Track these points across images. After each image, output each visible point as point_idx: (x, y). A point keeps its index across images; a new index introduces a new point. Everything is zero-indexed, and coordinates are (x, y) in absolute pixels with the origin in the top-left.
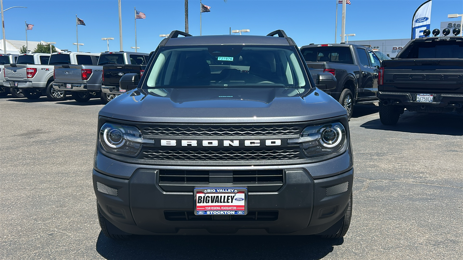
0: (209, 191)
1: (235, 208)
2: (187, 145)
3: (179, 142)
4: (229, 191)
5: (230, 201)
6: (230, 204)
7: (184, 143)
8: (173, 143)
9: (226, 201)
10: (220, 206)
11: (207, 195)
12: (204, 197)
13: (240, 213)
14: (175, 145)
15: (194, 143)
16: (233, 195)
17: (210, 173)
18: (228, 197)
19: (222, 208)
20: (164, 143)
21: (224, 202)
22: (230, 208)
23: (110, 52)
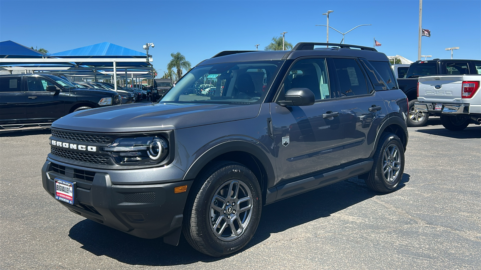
0: (60, 182)
2: (58, 146)
4: (67, 184)
6: (68, 194)
8: (55, 143)
12: (59, 185)
13: (70, 202)
17: (65, 169)
18: (68, 188)
21: (66, 192)
22: (66, 197)
23: (422, 61)
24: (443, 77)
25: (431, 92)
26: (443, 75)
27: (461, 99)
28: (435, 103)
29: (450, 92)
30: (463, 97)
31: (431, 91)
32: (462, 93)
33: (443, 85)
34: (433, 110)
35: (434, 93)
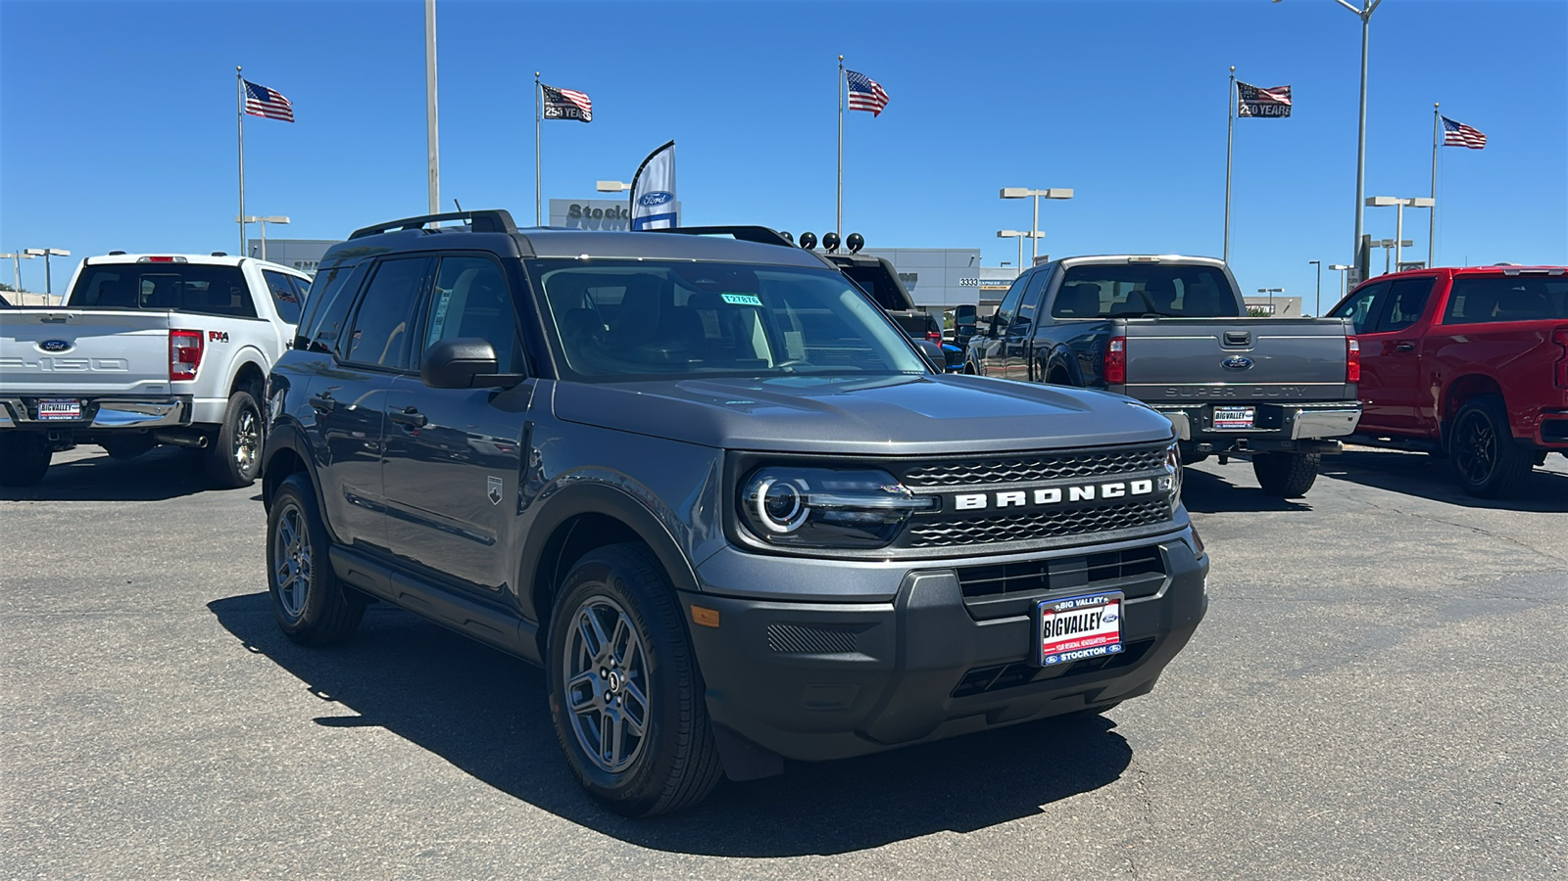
0: (1063, 605)
1: (1103, 640)
2: (1006, 505)
3: (991, 498)
4: (1095, 601)
5: (1095, 624)
6: (1095, 632)
7: (1002, 500)
8: (981, 501)
9: (1088, 626)
10: (1080, 640)
11: (1059, 616)
12: (1054, 621)
13: (1115, 649)
14: (984, 505)
15: (1020, 499)
16: (1099, 610)
17: (1050, 567)
18: (1093, 615)
19: (1083, 643)
20: (962, 503)
21: (1086, 629)
22: (1096, 641)
24: (83, 315)
25: (20, 361)
26: (83, 310)
27: (166, 381)
28: (37, 399)
29: (117, 362)
30: (174, 376)
31: (20, 358)
32: (171, 366)
33: (78, 340)
34: (29, 420)
35: (36, 364)
